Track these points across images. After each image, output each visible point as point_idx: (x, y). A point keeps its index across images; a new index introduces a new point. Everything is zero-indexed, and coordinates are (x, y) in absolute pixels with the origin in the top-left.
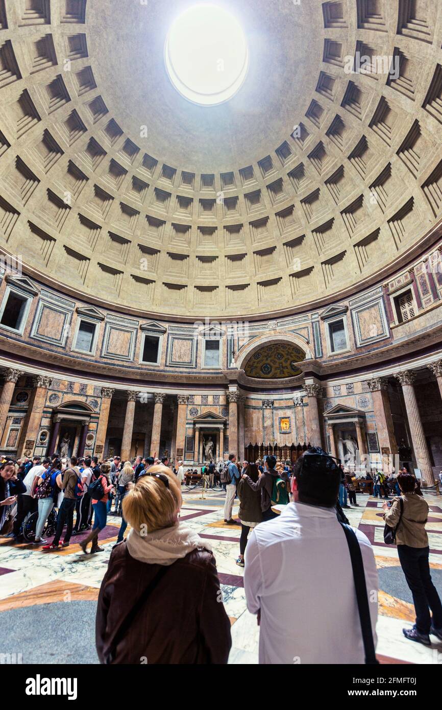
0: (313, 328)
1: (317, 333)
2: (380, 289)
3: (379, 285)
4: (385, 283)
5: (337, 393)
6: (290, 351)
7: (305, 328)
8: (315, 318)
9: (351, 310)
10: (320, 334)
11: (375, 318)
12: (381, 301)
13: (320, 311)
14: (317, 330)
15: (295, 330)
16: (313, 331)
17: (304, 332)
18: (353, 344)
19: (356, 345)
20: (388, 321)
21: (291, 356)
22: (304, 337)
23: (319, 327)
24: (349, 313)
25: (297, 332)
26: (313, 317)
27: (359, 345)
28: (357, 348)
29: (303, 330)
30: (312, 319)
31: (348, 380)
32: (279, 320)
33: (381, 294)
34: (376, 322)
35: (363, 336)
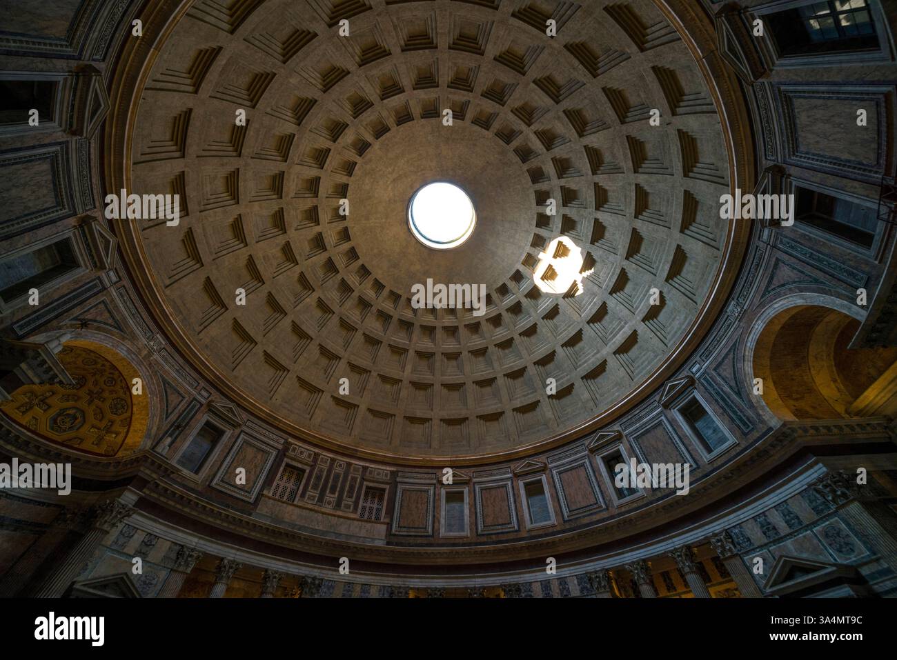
0: (188, 406)
1: (185, 418)
2: (282, 441)
3: (285, 436)
4: (290, 440)
5: (122, 540)
6: (106, 394)
7: (180, 394)
8: (202, 396)
9: (242, 431)
10: (188, 423)
11: (256, 466)
12: (275, 453)
13: (215, 396)
14: (188, 413)
15: (169, 384)
16: (185, 409)
17: (174, 399)
18: (209, 476)
19: (212, 480)
20: (265, 483)
21: (90, 402)
22: (167, 407)
23: (196, 412)
24: (237, 431)
25: (168, 390)
26: (203, 393)
27: (214, 482)
28: (209, 486)
29: (177, 394)
30: (199, 394)
31: (158, 528)
32: (170, 349)
33: (280, 447)
34: (253, 473)
35: (228, 475)
